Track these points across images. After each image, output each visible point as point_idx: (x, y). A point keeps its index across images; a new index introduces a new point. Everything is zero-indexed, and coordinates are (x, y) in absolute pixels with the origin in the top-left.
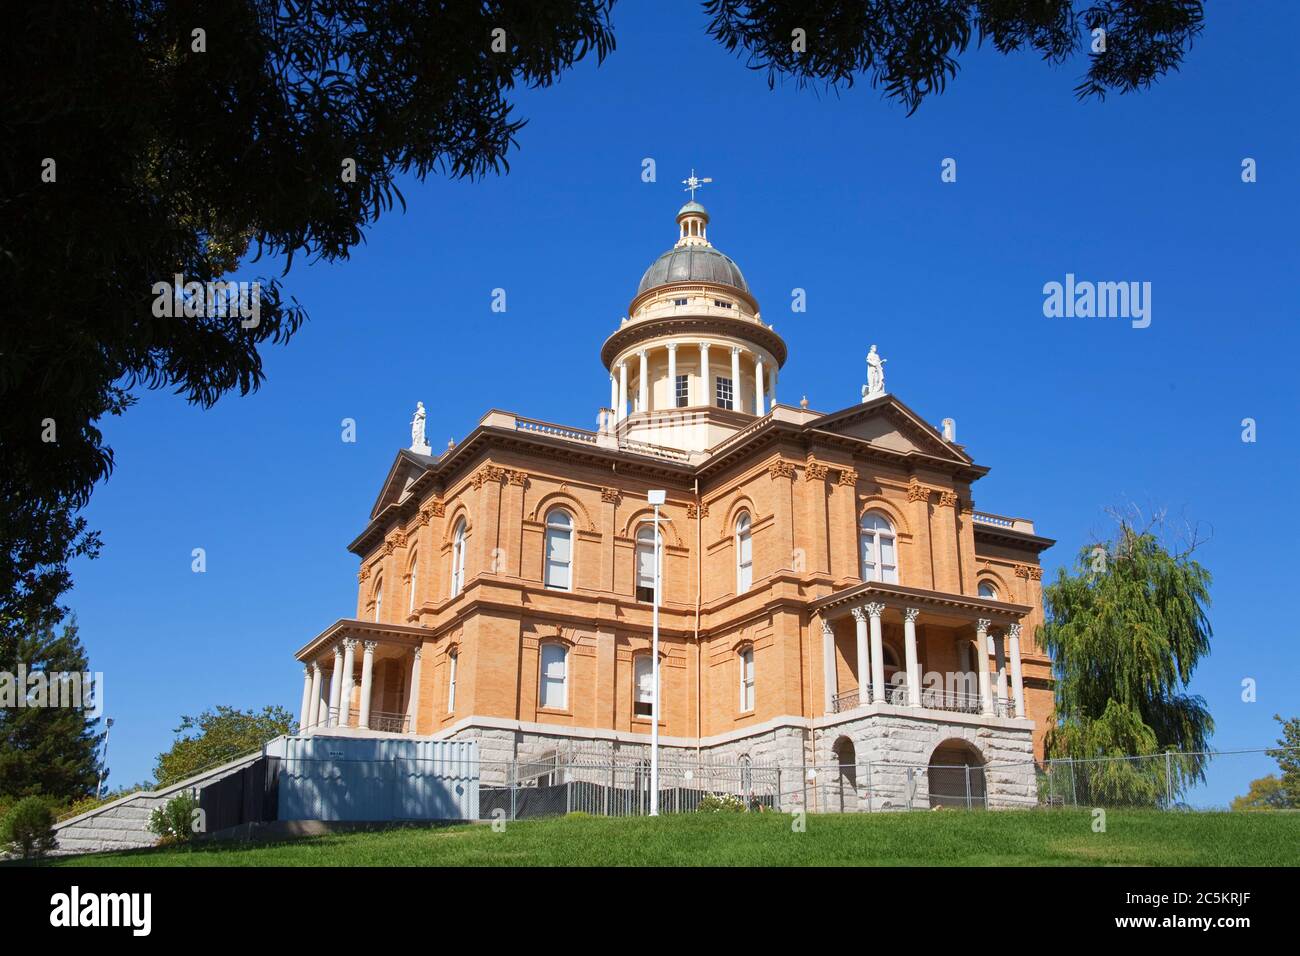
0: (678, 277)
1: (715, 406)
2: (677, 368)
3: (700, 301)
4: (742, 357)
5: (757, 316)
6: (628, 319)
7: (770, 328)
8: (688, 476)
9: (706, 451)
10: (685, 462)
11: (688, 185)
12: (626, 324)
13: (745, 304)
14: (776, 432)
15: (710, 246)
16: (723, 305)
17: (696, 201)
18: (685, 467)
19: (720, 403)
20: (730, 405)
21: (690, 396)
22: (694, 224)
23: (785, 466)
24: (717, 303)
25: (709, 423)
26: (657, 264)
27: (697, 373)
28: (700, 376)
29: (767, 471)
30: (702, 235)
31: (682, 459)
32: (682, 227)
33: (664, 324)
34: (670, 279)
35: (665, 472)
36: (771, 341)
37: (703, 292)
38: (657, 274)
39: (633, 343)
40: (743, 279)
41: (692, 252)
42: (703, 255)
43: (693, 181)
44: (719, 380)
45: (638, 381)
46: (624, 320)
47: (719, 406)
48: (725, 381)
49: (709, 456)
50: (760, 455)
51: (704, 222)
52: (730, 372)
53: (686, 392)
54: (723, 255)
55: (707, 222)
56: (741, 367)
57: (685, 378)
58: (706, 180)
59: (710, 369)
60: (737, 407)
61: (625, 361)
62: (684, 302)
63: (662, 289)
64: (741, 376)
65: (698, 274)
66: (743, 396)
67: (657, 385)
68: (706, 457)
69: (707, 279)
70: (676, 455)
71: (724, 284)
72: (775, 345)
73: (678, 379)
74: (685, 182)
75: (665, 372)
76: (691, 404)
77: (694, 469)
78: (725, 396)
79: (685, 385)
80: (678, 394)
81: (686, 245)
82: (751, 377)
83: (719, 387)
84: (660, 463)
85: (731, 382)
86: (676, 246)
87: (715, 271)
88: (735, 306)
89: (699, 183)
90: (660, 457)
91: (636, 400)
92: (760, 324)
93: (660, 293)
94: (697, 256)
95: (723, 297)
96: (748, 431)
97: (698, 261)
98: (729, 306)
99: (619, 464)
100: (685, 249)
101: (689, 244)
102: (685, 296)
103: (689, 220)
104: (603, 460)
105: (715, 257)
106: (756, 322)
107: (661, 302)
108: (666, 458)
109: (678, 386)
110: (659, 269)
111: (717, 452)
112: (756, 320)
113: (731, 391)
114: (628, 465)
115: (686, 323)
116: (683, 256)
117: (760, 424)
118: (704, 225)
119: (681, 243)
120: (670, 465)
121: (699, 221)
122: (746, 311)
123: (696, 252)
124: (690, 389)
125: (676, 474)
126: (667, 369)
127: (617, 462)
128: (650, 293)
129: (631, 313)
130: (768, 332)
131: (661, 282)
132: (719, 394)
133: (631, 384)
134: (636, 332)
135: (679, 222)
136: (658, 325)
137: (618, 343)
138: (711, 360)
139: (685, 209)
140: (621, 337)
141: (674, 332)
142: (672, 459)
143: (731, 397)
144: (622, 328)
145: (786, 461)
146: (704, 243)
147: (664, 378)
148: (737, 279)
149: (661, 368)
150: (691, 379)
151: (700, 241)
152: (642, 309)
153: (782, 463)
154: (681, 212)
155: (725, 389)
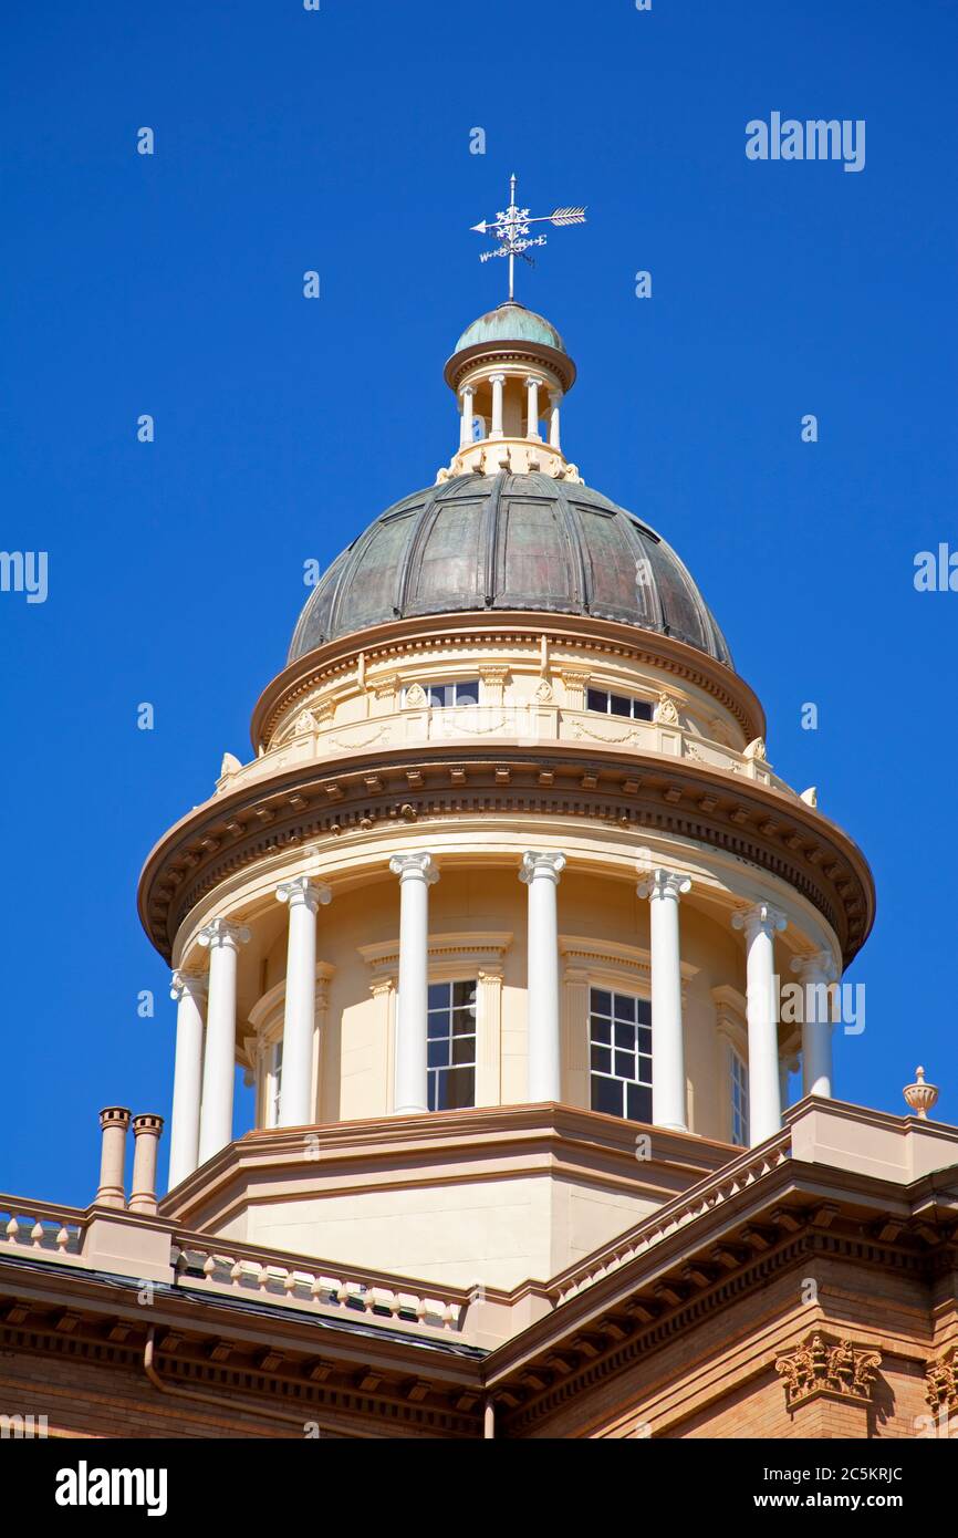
0: (441, 595)
1: (582, 1103)
2: (434, 953)
3: (527, 688)
4: (692, 913)
5: (754, 749)
6: (247, 758)
7: (808, 797)
8: (456, 1393)
9: (533, 1287)
10: (446, 1334)
11: (492, 241)
12: (236, 776)
13: (708, 705)
14: (803, 1211)
15: (573, 476)
16: (621, 707)
17: (523, 304)
18: (442, 1355)
19: (605, 1095)
20: (642, 1103)
21: (483, 1066)
22: (515, 388)
23: (842, 1353)
24: (596, 700)
25: (557, 1174)
26: (363, 544)
27: (515, 973)
28: (523, 984)
29: (767, 1375)
30: (544, 431)
31: (434, 1323)
32: (468, 401)
33: (384, 780)
34: (412, 608)
35: (358, 1374)
36: (807, 851)
37: (540, 654)
38: (365, 581)
39: (259, 851)
40: (701, 608)
41: (504, 497)
42: (544, 511)
43: (512, 222)
44: (599, 1000)
45: (279, 1006)
46: (230, 762)
47: (598, 1104)
48: (625, 1006)
49: (544, 1308)
50: (744, 1307)
51: (553, 384)
52: (645, 969)
53: (467, 1050)
54: (624, 514)
55: (565, 385)
56: (685, 953)
57: (466, 991)
58: (563, 218)
59: (563, 955)
60: (669, 1113)
61: (232, 923)
62: (469, 690)
63: (380, 644)
64: (686, 985)
65: (522, 585)
66: (691, 1067)
67: (355, 1019)
68: (531, 1311)
69: (560, 603)
70: (409, 1301)
71: (623, 623)
72: (826, 866)
73: (436, 995)
74: (481, 227)
75: (387, 969)
76: (487, 1096)
77: (479, 1362)
78: (625, 1066)
79: (466, 1022)
80: (435, 1055)
81: (479, 472)
82: (726, 991)
83: (600, 1030)
84: (339, 1335)
85: (646, 1008)
86: (442, 477)
87: (591, 577)
88: (664, 712)
89: (535, 229)
90: (342, 1311)
91: (271, 1081)
92: (764, 782)
93: (374, 656)
94: (519, 513)
95: (619, 676)
96: (695, 1207)
97: (523, 531)
98: (644, 712)
99: (171, 1343)
100: (476, 487)
101: (492, 469)
102: (469, 669)
103: (496, 374)
104: (107, 1324)
105: (589, 518)
106: (748, 773)
107: (377, 691)
108: (368, 1317)
109: (436, 1025)
110: (368, 564)
111: (574, 1292)
112: (748, 766)
113: (646, 1045)
114: (209, 1344)
115: (470, 774)
116: (468, 513)
117: (740, 1179)
118: (556, 396)
119: (462, 464)
120: (383, 1344)
121: (534, 378)
122: (710, 731)
123: (514, 498)
124: (483, 1036)
125: (407, 1384)
126: (394, 958)
127: (161, 1333)
128: (334, 659)
129: (260, 736)
130: (796, 815)
131: (375, 613)
132: (600, 1059)
133: (254, 1018)
134: (275, 809)
135: (455, 384)
136: (361, 782)
137: (200, 853)
138: (565, 923)
139: (479, 333)
140: (217, 827)
141: (424, 810)
142: (394, 1323)
143: (647, 1073)
144: (220, 795)
145: (847, 1332)
146: (552, 465)
147: (381, 998)
148: (676, 603)
149: (371, 951)
150: (487, 999)
151: (536, 455)
152: (303, 720)
153: (830, 1342)
154: (464, 343)
155: (625, 1037)
